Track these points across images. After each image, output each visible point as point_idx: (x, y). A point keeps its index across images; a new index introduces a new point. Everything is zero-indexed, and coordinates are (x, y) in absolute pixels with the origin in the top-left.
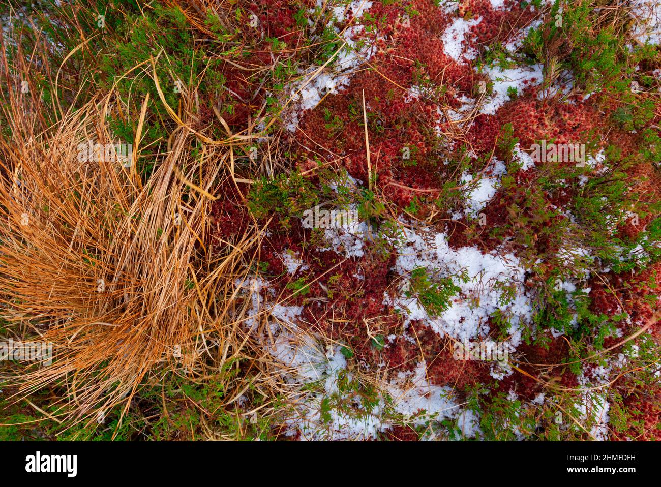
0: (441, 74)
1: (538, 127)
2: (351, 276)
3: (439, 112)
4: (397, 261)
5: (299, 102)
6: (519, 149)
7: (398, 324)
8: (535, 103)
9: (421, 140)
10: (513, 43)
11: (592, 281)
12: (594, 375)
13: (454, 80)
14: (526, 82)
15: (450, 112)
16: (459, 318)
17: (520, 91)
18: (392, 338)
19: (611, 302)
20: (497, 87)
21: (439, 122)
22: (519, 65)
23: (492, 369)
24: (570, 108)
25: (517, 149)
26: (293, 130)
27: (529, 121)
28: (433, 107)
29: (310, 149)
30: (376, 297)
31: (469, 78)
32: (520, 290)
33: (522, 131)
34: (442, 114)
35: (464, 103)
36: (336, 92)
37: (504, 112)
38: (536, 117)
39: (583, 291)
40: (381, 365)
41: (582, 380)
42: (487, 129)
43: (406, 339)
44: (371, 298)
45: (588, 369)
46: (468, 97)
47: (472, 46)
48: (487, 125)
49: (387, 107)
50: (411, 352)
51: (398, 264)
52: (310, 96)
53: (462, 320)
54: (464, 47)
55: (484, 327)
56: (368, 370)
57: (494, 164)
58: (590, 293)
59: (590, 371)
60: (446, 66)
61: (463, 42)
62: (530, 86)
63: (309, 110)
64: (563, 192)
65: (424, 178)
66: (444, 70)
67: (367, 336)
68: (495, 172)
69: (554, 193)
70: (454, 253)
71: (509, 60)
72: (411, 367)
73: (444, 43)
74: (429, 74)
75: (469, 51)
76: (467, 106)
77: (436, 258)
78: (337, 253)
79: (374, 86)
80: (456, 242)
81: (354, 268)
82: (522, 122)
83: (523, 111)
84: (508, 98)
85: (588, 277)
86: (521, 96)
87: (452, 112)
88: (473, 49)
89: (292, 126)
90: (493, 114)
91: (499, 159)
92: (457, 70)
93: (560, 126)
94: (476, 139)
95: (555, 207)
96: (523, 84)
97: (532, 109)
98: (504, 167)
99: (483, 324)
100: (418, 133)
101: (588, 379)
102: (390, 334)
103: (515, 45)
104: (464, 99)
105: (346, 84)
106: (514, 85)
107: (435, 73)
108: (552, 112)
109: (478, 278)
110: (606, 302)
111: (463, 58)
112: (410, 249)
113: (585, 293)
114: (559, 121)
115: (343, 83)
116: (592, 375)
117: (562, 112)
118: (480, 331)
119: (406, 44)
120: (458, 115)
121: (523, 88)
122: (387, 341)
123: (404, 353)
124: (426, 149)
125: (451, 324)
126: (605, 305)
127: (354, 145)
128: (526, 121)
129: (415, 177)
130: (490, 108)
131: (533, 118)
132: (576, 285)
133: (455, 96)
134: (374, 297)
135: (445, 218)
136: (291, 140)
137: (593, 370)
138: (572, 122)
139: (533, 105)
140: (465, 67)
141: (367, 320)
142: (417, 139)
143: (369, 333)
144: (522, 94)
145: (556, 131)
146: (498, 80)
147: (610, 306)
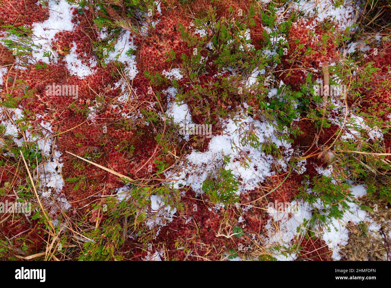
0: (91, 91)
1: (161, 52)
2: (185, 226)
3: (114, 107)
4: (193, 190)
5: (53, 191)
6: (167, 72)
7: (234, 210)
8: (145, 44)
9: (123, 132)
10: (101, 32)
11: (277, 76)
12: (337, 112)
13: (101, 84)
14: (130, 40)
15: (119, 99)
16: (253, 169)
17: (134, 48)
18: (241, 219)
19: (298, 74)
20: (123, 59)
21: (120, 111)
22: (117, 38)
23: (296, 171)
24: (161, 25)
25: (167, 74)
26: (70, 206)
27: (153, 55)
28: (108, 110)
29: (87, 204)
30: (207, 217)
31: (106, 74)
32: (257, 124)
33: (157, 63)
34: (116, 106)
35: (120, 86)
36: (62, 164)
37: (140, 66)
38: (154, 49)
39: (280, 86)
40: (254, 238)
41: (335, 121)
42: (143, 84)
43: (247, 210)
44: (207, 222)
45: (331, 114)
46: (117, 81)
47: (89, 58)
48: (141, 81)
49: (89, 140)
50: (257, 213)
51: (195, 190)
52: (55, 181)
53: (256, 168)
54: (86, 64)
55: (268, 158)
56: (251, 248)
57: (168, 93)
58: (284, 82)
59: (333, 113)
60: (88, 85)
61: (82, 62)
62: (134, 39)
63: (63, 187)
64: (210, 63)
65: (148, 144)
66: (89, 87)
67: (229, 239)
68: (173, 95)
69: (207, 70)
70: (209, 152)
71: (109, 42)
72: (267, 217)
73: (75, 74)
74: (87, 98)
75: (90, 62)
76: (123, 86)
77: (205, 165)
78: (165, 225)
79: (70, 140)
80: (203, 148)
81: (181, 221)
82: (152, 60)
83: (145, 55)
84: (134, 57)
85: (274, 77)
86: (137, 49)
87: (120, 97)
88: (91, 59)
89: (67, 205)
90: (138, 72)
91: (166, 88)
92: (96, 78)
93: (168, 38)
94: (145, 95)
95: (216, 75)
96: (130, 43)
97: (147, 48)
98: (173, 88)
99: (265, 157)
100: (118, 131)
101: (337, 117)
102: (238, 219)
103: (103, 32)
104: (117, 85)
105: (60, 155)
106: (127, 48)
107: (88, 94)
108: (157, 37)
109: (234, 146)
110: (295, 77)
111: (92, 68)
112: (190, 177)
113: (283, 86)
114: (165, 36)
115: (58, 156)
116: (336, 113)
117: (160, 32)
118: (269, 161)
119: (58, 101)
120: (125, 94)
121: (133, 44)
122: (241, 224)
123: (254, 218)
124: (131, 132)
125: (254, 177)
126: (297, 78)
127: (101, 176)
128: (152, 57)
129: (145, 149)
130: (133, 72)
131: (153, 52)
132: (274, 88)
133: (112, 89)
134: (207, 219)
135: (182, 146)
136: (75, 212)
137: (333, 111)
138: (170, 30)
139: (145, 46)
140: (99, 70)
141: (219, 234)
142: (120, 134)
143: (228, 237)
144: (136, 47)
145: (170, 43)
146: (117, 57)
147: (299, 76)
